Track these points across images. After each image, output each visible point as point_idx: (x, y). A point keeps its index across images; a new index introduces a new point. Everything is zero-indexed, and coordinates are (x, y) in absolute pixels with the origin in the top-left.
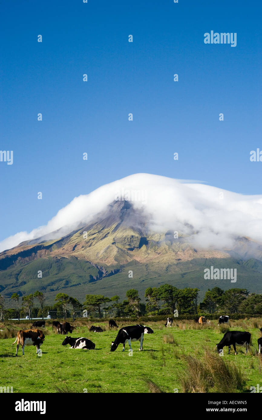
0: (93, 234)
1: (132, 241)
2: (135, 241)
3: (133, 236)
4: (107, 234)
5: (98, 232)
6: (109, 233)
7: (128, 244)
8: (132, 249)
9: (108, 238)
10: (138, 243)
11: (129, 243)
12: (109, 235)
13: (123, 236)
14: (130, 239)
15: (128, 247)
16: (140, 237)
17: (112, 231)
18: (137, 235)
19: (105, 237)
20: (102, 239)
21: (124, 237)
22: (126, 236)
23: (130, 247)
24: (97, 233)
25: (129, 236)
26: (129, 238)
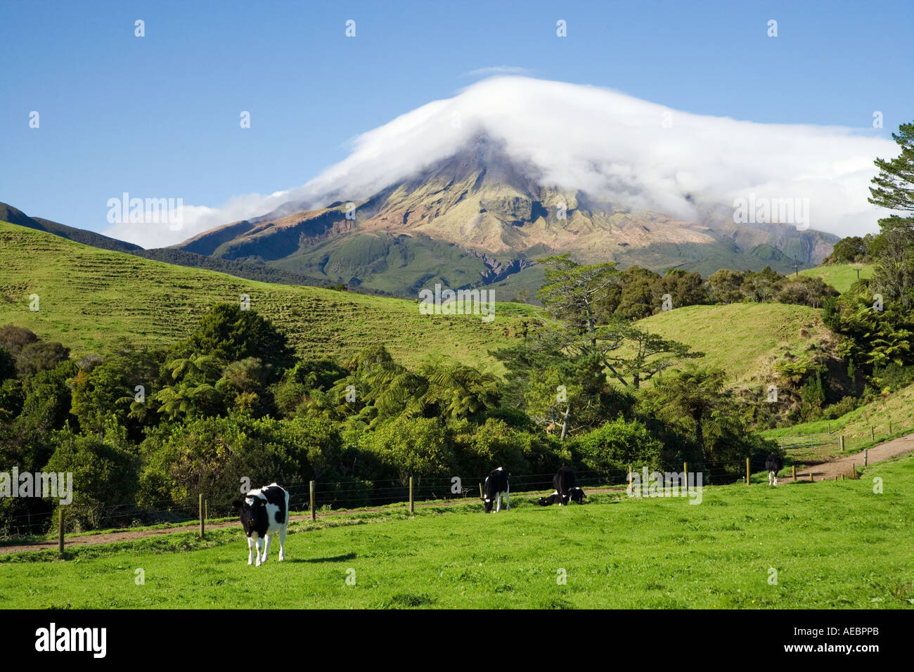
0: (436, 193)
1: (518, 208)
2: (523, 207)
3: (517, 199)
4: (463, 194)
5: (445, 189)
6: (466, 192)
7: (511, 213)
8: (520, 224)
9: (467, 200)
10: (529, 213)
11: (513, 212)
12: (467, 195)
13: (499, 198)
14: (514, 204)
15: (512, 219)
16: (530, 201)
17: (473, 188)
18: (524, 197)
19: (461, 198)
20: (456, 203)
21: (502, 199)
22: (505, 198)
23: (515, 220)
24: (443, 192)
25: (511, 199)
26: (512, 203)
